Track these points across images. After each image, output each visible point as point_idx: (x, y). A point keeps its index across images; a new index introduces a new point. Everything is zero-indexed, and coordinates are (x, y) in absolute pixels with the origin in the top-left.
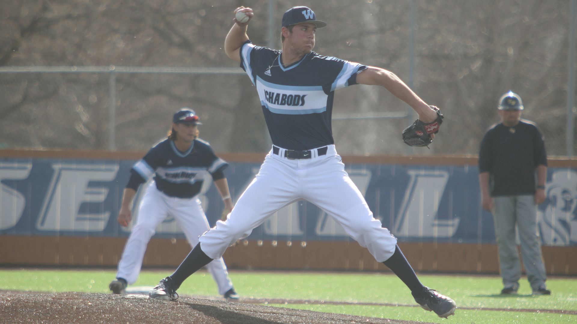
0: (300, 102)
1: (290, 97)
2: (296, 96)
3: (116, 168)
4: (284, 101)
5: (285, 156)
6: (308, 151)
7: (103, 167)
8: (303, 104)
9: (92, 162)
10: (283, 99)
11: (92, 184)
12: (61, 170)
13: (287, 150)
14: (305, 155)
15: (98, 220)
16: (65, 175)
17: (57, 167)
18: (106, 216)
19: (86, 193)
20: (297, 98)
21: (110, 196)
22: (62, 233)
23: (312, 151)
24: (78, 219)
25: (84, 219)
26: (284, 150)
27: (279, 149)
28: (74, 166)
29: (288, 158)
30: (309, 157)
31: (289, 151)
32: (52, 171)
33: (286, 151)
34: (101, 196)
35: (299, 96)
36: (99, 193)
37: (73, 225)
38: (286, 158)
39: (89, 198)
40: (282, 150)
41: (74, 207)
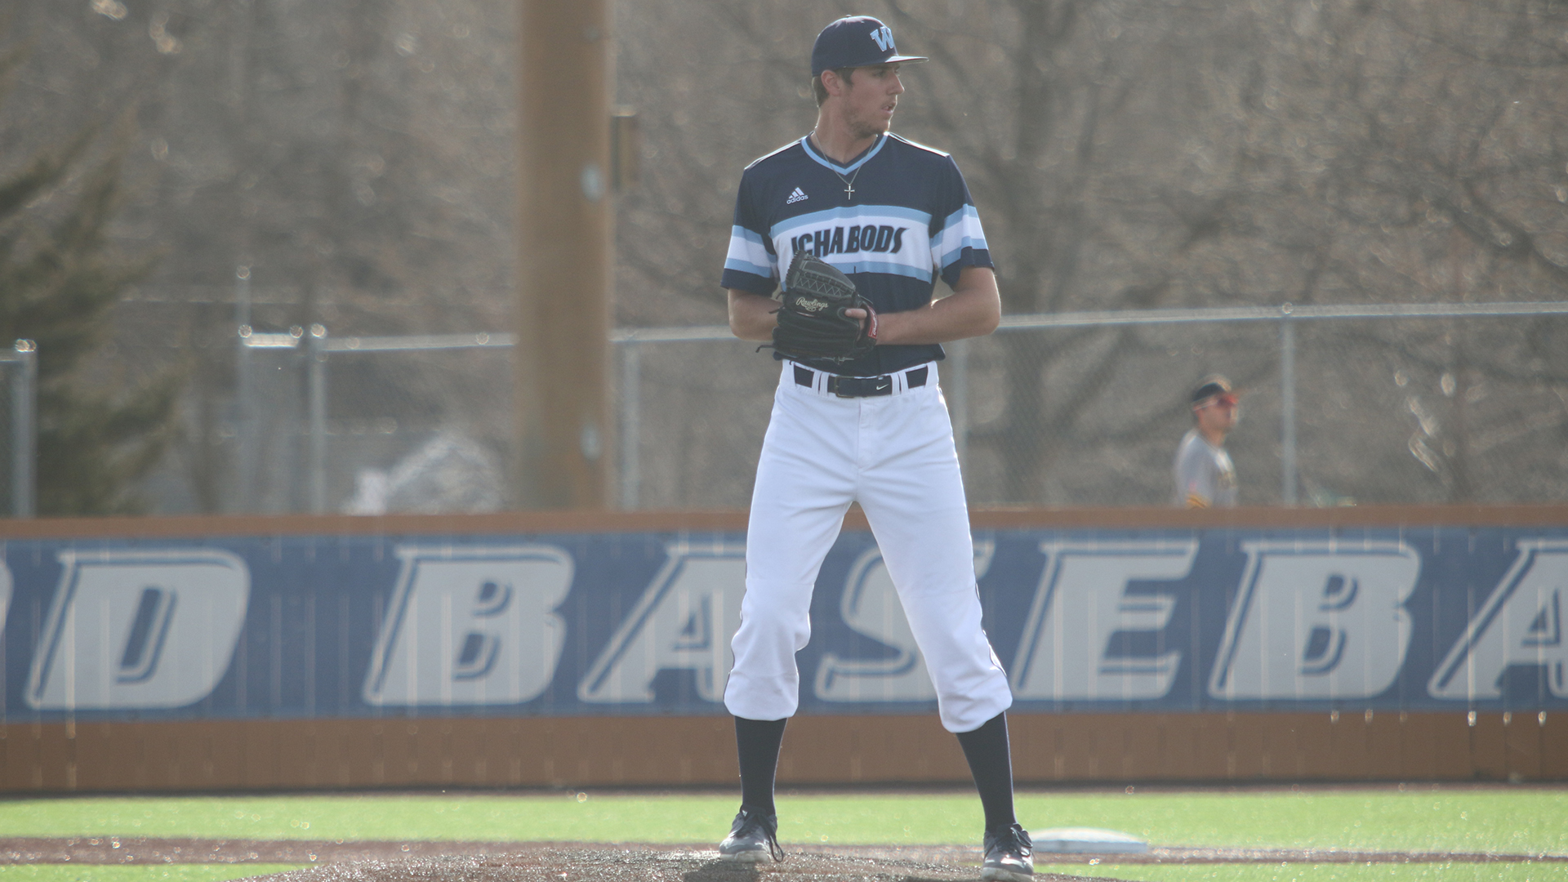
0: (892, 245)
1: (869, 231)
2: (883, 228)
3: (1192, 547)
4: (855, 243)
5: (830, 389)
6: (884, 377)
7: (1161, 545)
8: (896, 250)
9: (1134, 535)
10: (852, 238)
11: (1136, 587)
12: (1062, 555)
13: (834, 375)
14: (878, 388)
15: (1153, 671)
16: (1072, 565)
17: (1051, 548)
18: (1172, 661)
19: (1124, 609)
20: (886, 232)
21: (1178, 615)
22: (1068, 705)
23: (894, 376)
24: (1105, 671)
25: (1119, 671)
26: (825, 376)
27: (813, 373)
28: (1092, 546)
29: (837, 396)
30: (888, 391)
31: (838, 379)
32: (1042, 559)
33: (830, 377)
34: (1158, 615)
35: (890, 229)
36: (1154, 609)
37: (1095, 686)
38: (833, 396)
39: (1131, 621)
40: (821, 377)
41: (1096, 644)
